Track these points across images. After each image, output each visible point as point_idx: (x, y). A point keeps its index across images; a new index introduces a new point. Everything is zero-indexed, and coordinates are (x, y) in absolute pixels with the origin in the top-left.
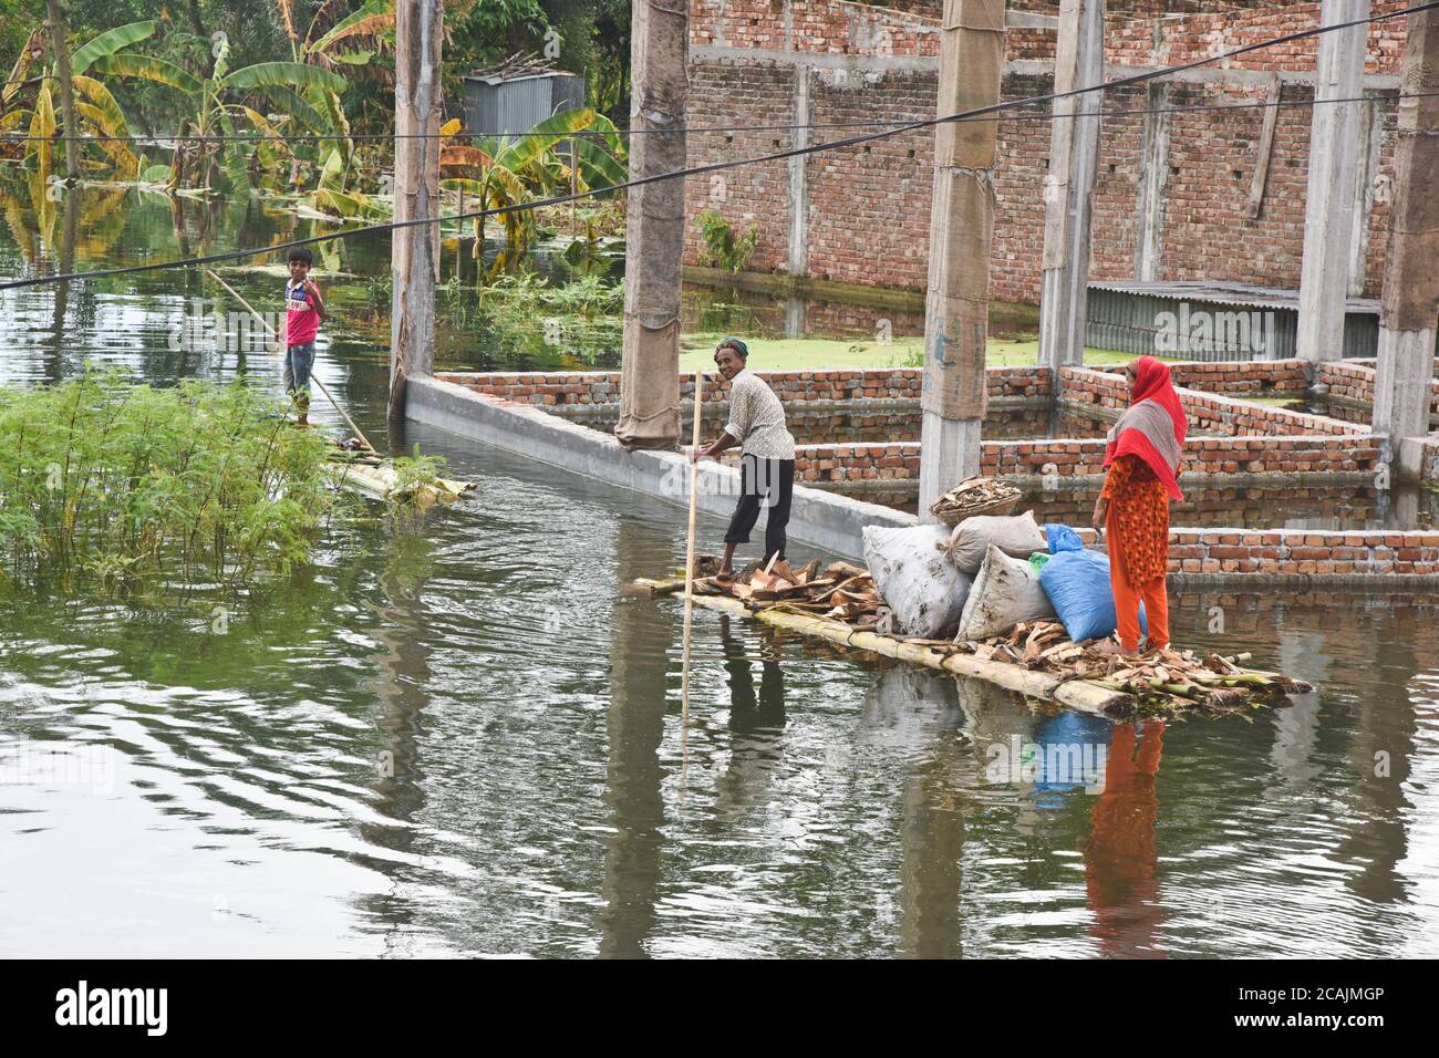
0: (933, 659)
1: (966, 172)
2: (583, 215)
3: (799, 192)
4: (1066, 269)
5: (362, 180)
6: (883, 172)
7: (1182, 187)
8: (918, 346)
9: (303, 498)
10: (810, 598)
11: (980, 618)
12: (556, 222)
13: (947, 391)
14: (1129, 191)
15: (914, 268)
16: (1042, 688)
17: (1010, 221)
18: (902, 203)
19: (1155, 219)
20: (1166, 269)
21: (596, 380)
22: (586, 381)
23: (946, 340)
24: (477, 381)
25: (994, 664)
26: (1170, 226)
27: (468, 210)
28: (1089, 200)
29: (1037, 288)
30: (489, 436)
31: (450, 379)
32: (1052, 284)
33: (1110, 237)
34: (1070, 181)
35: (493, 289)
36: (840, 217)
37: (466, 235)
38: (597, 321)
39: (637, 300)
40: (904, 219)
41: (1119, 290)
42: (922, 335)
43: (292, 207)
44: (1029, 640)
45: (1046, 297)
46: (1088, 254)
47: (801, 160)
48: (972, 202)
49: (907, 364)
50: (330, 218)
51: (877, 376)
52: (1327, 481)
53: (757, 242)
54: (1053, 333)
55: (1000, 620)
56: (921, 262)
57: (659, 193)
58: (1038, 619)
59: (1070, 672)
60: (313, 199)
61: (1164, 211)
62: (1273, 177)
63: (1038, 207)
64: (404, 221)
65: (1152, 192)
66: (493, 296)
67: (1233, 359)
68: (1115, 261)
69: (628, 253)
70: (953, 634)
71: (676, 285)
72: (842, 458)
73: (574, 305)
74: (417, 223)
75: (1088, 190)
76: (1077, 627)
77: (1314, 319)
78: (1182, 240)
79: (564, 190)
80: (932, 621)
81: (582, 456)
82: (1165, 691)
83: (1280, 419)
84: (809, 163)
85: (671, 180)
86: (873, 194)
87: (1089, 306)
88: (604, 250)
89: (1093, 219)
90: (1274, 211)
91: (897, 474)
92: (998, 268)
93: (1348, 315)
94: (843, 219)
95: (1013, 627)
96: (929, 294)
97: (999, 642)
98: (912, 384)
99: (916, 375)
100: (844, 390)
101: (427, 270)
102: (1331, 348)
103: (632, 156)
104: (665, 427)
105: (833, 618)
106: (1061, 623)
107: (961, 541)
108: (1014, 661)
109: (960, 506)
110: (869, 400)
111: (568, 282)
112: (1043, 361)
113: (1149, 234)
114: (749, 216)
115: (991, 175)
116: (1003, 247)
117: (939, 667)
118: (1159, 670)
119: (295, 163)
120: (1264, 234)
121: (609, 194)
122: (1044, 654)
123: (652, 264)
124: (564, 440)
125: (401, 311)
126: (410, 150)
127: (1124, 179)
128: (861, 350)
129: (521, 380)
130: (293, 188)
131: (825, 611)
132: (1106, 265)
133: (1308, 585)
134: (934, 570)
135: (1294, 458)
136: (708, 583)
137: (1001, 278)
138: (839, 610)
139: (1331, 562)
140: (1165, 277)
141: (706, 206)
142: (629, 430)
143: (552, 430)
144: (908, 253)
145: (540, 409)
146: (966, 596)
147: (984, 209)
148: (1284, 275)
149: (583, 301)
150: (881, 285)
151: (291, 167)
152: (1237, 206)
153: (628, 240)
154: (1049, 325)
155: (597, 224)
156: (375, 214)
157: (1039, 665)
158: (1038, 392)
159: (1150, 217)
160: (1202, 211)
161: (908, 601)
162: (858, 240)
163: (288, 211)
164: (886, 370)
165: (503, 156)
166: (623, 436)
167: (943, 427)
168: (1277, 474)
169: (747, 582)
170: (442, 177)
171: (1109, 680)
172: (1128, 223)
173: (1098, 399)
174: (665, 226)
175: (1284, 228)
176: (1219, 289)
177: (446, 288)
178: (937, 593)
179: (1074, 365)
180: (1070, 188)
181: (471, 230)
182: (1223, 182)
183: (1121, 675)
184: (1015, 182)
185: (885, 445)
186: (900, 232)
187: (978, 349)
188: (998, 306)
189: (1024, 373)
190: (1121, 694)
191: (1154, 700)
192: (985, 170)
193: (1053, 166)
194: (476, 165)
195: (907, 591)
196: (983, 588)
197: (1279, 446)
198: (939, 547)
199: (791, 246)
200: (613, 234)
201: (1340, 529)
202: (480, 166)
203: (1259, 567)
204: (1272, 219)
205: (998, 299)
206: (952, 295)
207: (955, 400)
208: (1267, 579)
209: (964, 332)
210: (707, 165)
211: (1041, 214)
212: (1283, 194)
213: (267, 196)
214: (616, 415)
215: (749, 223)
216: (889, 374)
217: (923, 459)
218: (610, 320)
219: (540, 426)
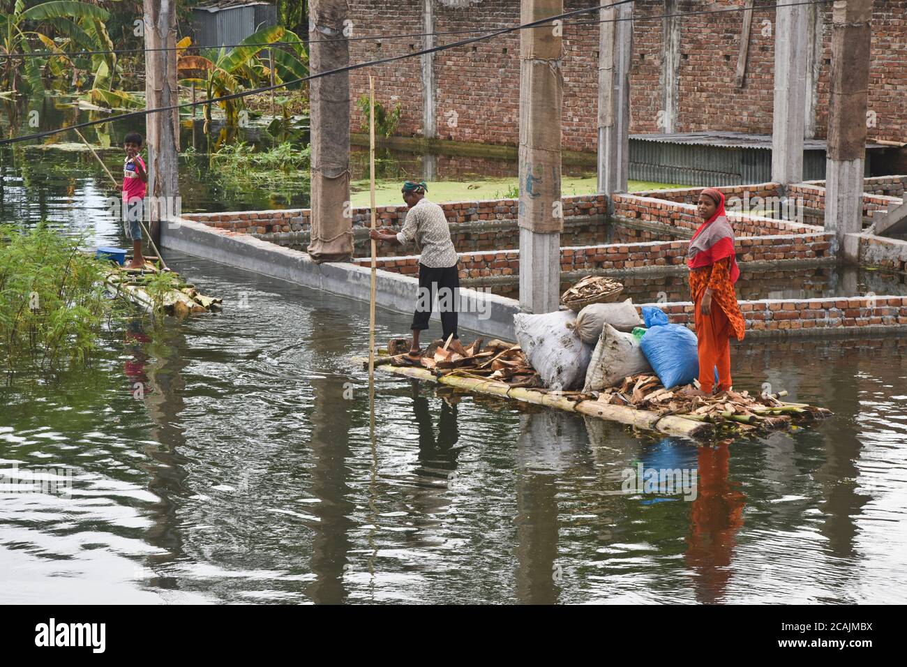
0: (568, 405)
1: (542, 62)
2: (279, 101)
3: (429, 80)
4: (614, 127)
5: (124, 82)
6: (486, 65)
7: (690, 68)
8: (514, 184)
9: (91, 304)
10: (477, 365)
11: (600, 375)
12: (261, 107)
13: (536, 214)
14: (654, 72)
15: (510, 130)
16: (647, 421)
17: (574, 95)
18: (500, 85)
19: (673, 91)
20: (682, 124)
21: (294, 215)
22: (286, 216)
23: (533, 179)
24: (210, 219)
25: (612, 406)
26: (683, 95)
27: (198, 99)
28: (627, 78)
29: (595, 140)
30: (220, 257)
31: (192, 219)
32: (605, 137)
33: (642, 104)
34: (614, 66)
35: (217, 155)
36: (458, 96)
37: (199, 117)
38: (292, 174)
39: (319, 158)
40: (502, 96)
41: (650, 140)
42: (517, 176)
43: (74, 102)
44: (635, 389)
45: (601, 146)
46: (628, 116)
47: (429, 57)
48: (547, 83)
49: (507, 196)
50: (102, 109)
51: (488, 205)
52: (797, 265)
53: (401, 115)
54: (607, 171)
55: (614, 376)
56: (515, 125)
57: (330, 83)
58: (640, 374)
59: (667, 410)
60: (90, 96)
61: (679, 85)
62: (751, 58)
63: (593, 85)
64: (154, 108)
65: (670, 71)
66: (219, 160)
67: (729, 185)
68: (647, 120)
69: (312, 126)
70: (581, 386)
71: (346, 148)
72: (465, 263)
73: (276, 164)
74: (164, 110)
75: (627, 72)
76: (668, 379)
77: (783, 155)
78: (691, 104)
79: (265, 84)
80: (565, 378)
81: (285, 269)
82: (733, 420)
83: (763, 224)
84: (435, 60)
85: (339, 75)
86: (479, 79)
87: (630, 151)
88: (295, 125)
89: (631, 92)
90: (753, 82)
91: (504, 273)
92: (567, 128)
93: (806, 152)
94: (460, 98)
95: (623, 380)
96: (521, 148)
97: (613, 391)
98: (511, 209)
99: (514, 203)
100: (465, 216)
101: (172, 143)
102: (794, 174)
103: (311, 59)
104: (342, 246)
105: (494, 379)
106: (656, 376)
107: (584, 322)
108: (625, 404)
109: (582, 297)
110: (483, 222)
111: (271, 147)
112: (601, 191)
113: (669, 101)
114: (394, 98)
115: (559, 64)
116: (570, 113)
117: (572, 410)
118: (728, 406)
119: (76, 71)
120: (747, 98)
121: (297, 86)
122: (647, 398)
123: (328, 133)
124: (272, 258)
125: (154, 172)
126: (156, 60)
127: (650, 63)
128: (476, 188)
129: (241, 217)
130: (75, 88)
131: (488, 374)
132: (641, 123)
133: (786, 337)
134: (566, 343)
135: (773, 251)
136: (403, 358)
137: (569, 134)
138: (498, 373)
139: (800, 321)
140: (681, 130)
141: (365, 92)
142: (317, 249)
143: (264, 251)
144: (506, 120)
145: (255, 237)
146: (589, 359)
147: (555, 87)
148: (762, 126)
149: (282, 161)
150: (488, 142)
151: (73, 74)
152: (728, 79)
153: (311, 117)
154: (604, 166)
155: (290, 107)
156: (133, 105)
157: (644, 406)
158: (598, 212)
159: (669, 89)
160: (705, 84)
161: (549, 365)
162: (471, 112)
163: (72, 105)
164: (494, 201)
165: (222, 61)
166: (313, 254)
167: (534, 239)
168: (762, 262)
169: (431, 357)
170: (180, 78)
171: (694, 414)
172: (655, 93)
173: (639, 215)
174: (337, 107)
175: (760, 93)
176: (718, 137)
177: (185, 155)
178: (568, 358)
179: (622, 193)
180: (614, 70)
181: (201, 114)
182: (718, 63)
183: (701, 410)
184: (577, 68)
185: (495, 252)
186: (499, 105)
187: (555, 184)
188: (568, 154)
189: (588, 199)
190: (704, 423)
191: (726, 427)
192: (555, 61)
193: (602, 56)
194: (203, 69)
195: (547, 358)
196: (601, 353)
197: (763, 242)
198: (569, 326)
199: (425, 117)
200: (302, 114)
201: (806, 298)
202: (206, 70)
203: (752, 326)
204: (752, 88)
205: (569, 149)
206: (536, 147)
207: (541, 220)
208: (757, 334)
209: (546, 172)
210: (364, 63)
211: (596, 89)
212: (758, 70)
213: (57, 95)
214: (308, 239)
215: (395, 102)
216: (496, 204)
217: (521, 261)
218: (301, 173)
219: (255, 248)
